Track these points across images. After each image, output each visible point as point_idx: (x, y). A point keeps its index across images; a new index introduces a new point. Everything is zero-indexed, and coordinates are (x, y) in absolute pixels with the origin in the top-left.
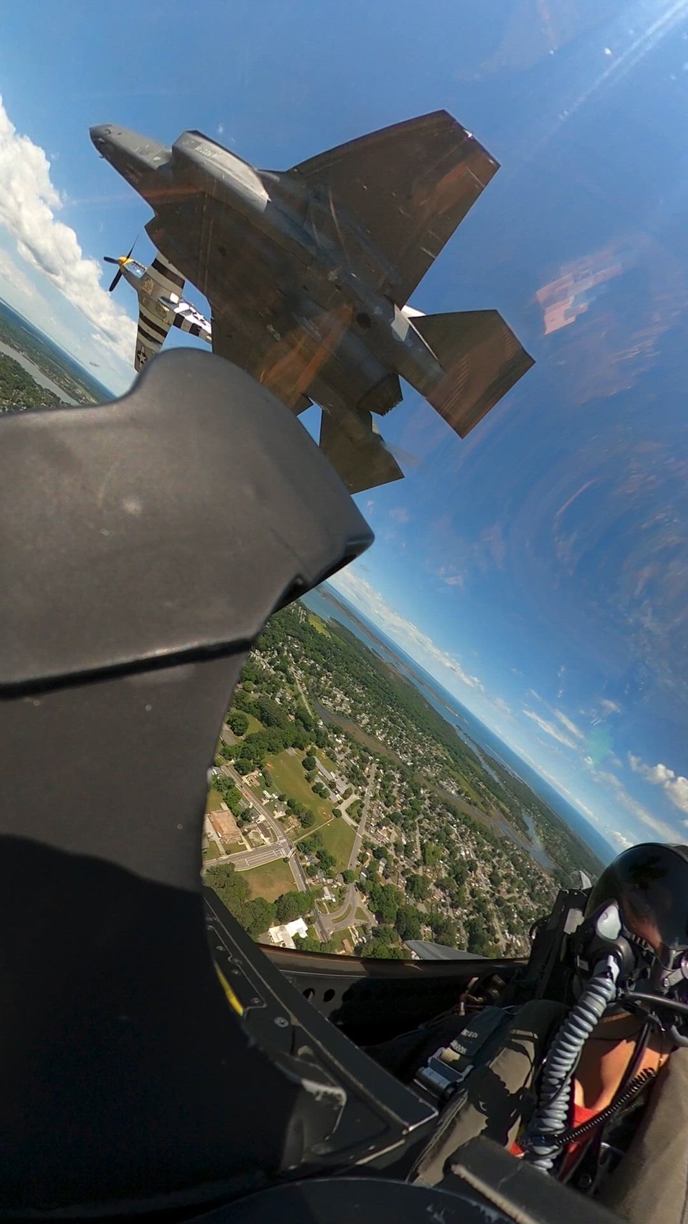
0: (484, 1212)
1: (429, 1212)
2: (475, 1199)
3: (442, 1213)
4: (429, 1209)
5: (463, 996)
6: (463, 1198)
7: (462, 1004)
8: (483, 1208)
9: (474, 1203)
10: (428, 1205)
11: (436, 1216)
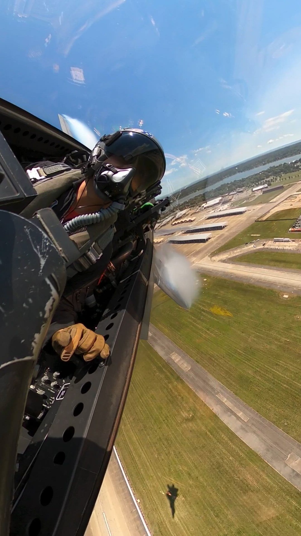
0: (43, 234)
1: (25, 228)
2: (41, 228)
3: (29, 230)
4: (25, 227)
5: (68, 155)
6: (37, 227)
7: (65, 158)
8: (43, 232)
9: (40, 230)
10: (25, 226)
11: (27, 230)
